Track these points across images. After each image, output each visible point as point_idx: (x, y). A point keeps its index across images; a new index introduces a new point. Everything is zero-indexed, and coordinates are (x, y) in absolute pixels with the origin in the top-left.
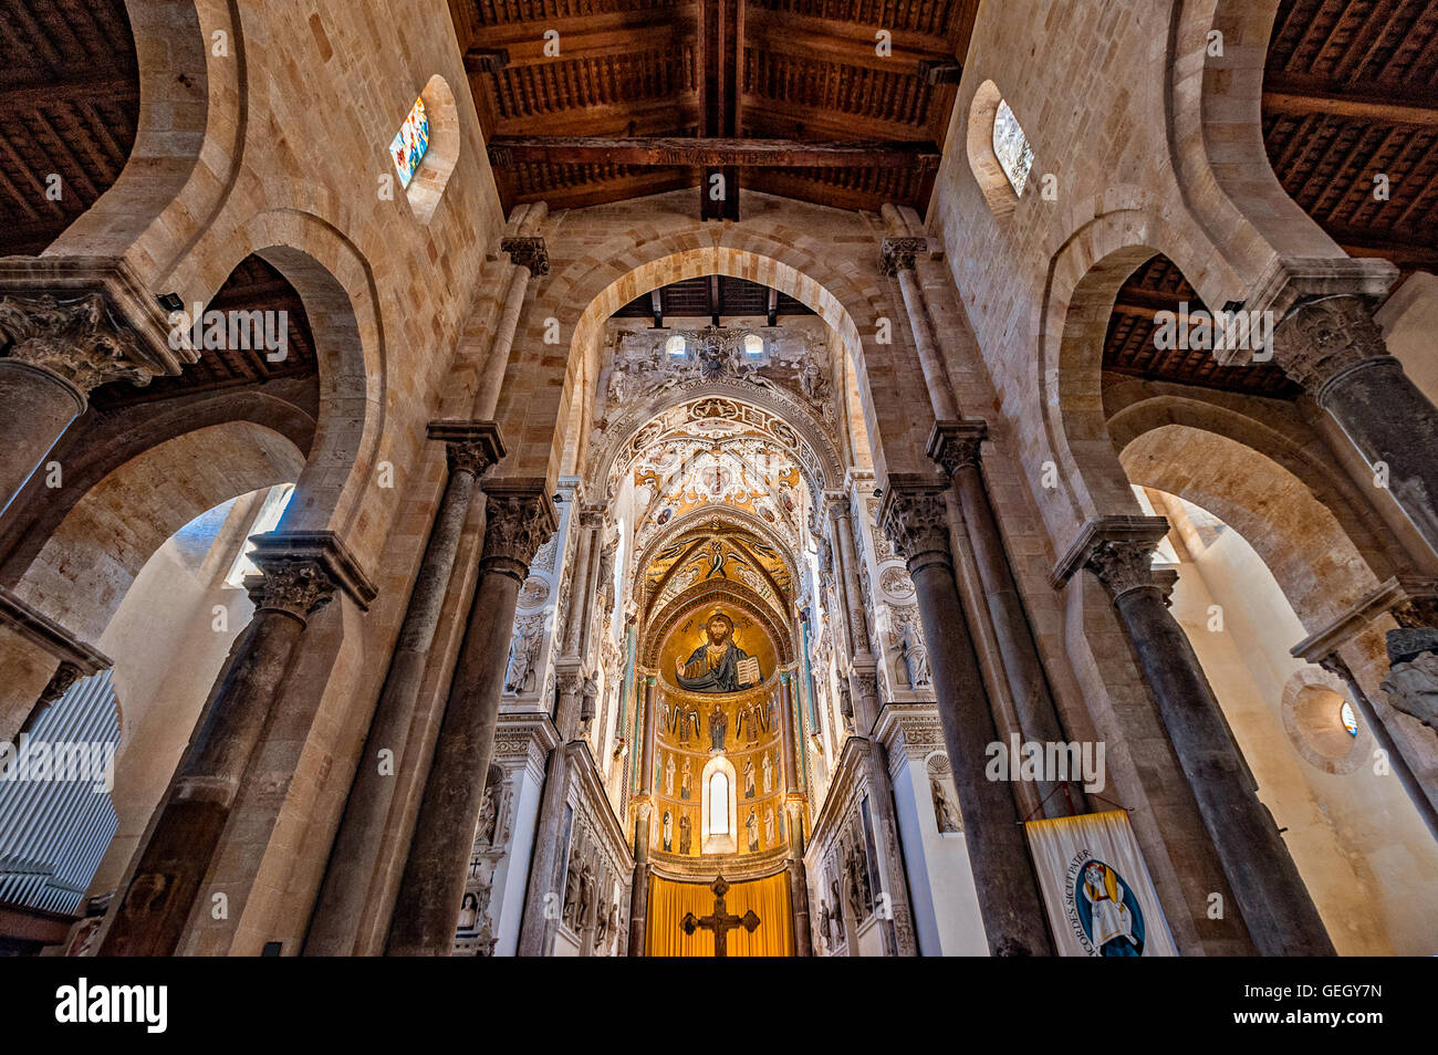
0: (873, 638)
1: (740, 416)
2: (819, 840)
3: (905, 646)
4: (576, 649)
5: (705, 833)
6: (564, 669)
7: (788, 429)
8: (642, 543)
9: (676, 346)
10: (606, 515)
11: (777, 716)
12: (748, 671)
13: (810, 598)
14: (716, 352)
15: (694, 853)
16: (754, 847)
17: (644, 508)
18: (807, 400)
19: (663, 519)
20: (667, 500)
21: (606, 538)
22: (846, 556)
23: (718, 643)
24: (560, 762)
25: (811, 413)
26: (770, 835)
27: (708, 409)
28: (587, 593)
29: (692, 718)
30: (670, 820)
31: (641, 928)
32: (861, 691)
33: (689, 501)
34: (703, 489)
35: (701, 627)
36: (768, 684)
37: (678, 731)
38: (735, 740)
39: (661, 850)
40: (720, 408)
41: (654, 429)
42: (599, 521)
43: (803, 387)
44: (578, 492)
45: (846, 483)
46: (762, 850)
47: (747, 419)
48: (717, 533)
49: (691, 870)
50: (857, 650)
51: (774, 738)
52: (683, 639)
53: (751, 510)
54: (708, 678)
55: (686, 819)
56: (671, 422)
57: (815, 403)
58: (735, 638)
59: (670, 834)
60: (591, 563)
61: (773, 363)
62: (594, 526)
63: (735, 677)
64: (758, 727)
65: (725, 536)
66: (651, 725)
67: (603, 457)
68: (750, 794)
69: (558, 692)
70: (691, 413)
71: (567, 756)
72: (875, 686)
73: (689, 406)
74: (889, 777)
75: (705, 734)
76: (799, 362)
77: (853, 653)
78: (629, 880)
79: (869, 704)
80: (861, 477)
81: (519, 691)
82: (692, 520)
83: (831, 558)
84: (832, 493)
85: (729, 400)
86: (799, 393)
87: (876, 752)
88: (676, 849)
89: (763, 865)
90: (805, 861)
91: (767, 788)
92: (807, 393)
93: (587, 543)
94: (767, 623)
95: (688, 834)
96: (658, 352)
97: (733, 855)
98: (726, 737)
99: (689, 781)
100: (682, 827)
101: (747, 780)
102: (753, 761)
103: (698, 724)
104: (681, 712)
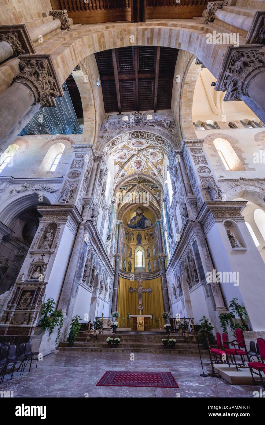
0: (194, 190)
1: (145, 137)
2: (171, 266)
3: (209, 188)
4: (90, 195)
5: (136, 266)
6: (85, 200)
7: (161, 138)
8: (117, 181)
9: (126, 118)
10: (102, 159)
11: (157, 233)
12: (148, 223)
13: (167, 195)
14: (138, 118)
16: (150, 270)
17: (117, 172)
18: (167, 129)
19: (123, 176)
20: (123, 170)
21: (102, 167)
22: (182, 168)
23: (139, 216)
24: (82, 228)
25: (168, 132)
26: (155, 267)
27: (135, 134)
28: (95, 179)
29: (132, 235)
30: (125, 262)
31: (116, 291)
32: (191, 206)
33: (130, 171)
34: (134, 167)
35: (134, 211)
36: (153, 226)
37: (128, 238)
38: (144, 241)
39: (123, 270)
40: (139, 134)
41: (119, 140)
42: (100, 161)
43: (166, 126)
44: (92, 150)
45: (182, 146)
46: (152, 271)
47: (148, 137)
48: (139, 183)
50: (189, 195)
51: (156, 240)
52: (129, 214)
53: (148, 173)
54: (136, 225)
55: (130, 262)
56: (124, 139)
57: (170, 129)
58: (144, 215)
59: (125, 266)
60: (97, 172)
61: (156, 121)
62: (98, 162)
63: (144, 225)
64: (151, 238)
65: (141, 184)
66: (120, 235)
67: (102, 145)
68: (149, 256)
69: (83, 207)
70: (130, 136)
71: (85, 226)
72: (196, 205)
73: (129, 133)
74: (204, 234)
76: (164, 120)
77: (187, 196)
78: (113, 277)
79: (194, 210)
80: (188, 142)
81: (67, 202)
82: (131, 177)
83: (177, 171)
84: (177, 151)
85: (142, 131)
86: (165, 127)
87: (198, 225)
88: (127, 270)
89: (153, 275)
90: (166, 274)
91: (154, 254)
92: (167, 127)
93: (96, 167)
94: (154, 209)
95: (131, 266)
96: (120, 120)
97: (144, 273)
98: (142, 241)
99: (131, 252)
100: (129, 264)
101: (148, 252)
102: (150, 247)
103: (133, 237)
104: (129, 234)
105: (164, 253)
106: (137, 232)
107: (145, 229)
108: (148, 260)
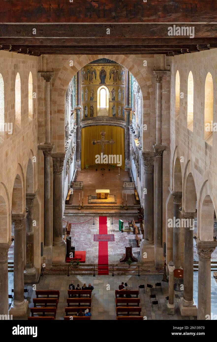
15: (95, 115)
16: (114, 115)
26: (120, 114)
29: (94, 73)
30: (87, 108)
31: (80, 142)
37: (89, 78)
38: (109, 81)
46: (117, 116)
49: (94, 121)
55: (92, 107)
59: (87, 112)
64: (117, 78)
68: (113, 99)
75: (98, 78)
88: (89, 116)
89: (117, 121)
91: (119, 99)
95: (93, 111)
97: (107, 116)
98: (106, 80)
99: (93, 95)
100: (91, 109)
101: (113, 95)
102: (115, 89)
103: (96, 74)
104: (89, 72)
105: (130, 105)
106: (101, 67)
107: (110, 64)
108: (112, 103)
